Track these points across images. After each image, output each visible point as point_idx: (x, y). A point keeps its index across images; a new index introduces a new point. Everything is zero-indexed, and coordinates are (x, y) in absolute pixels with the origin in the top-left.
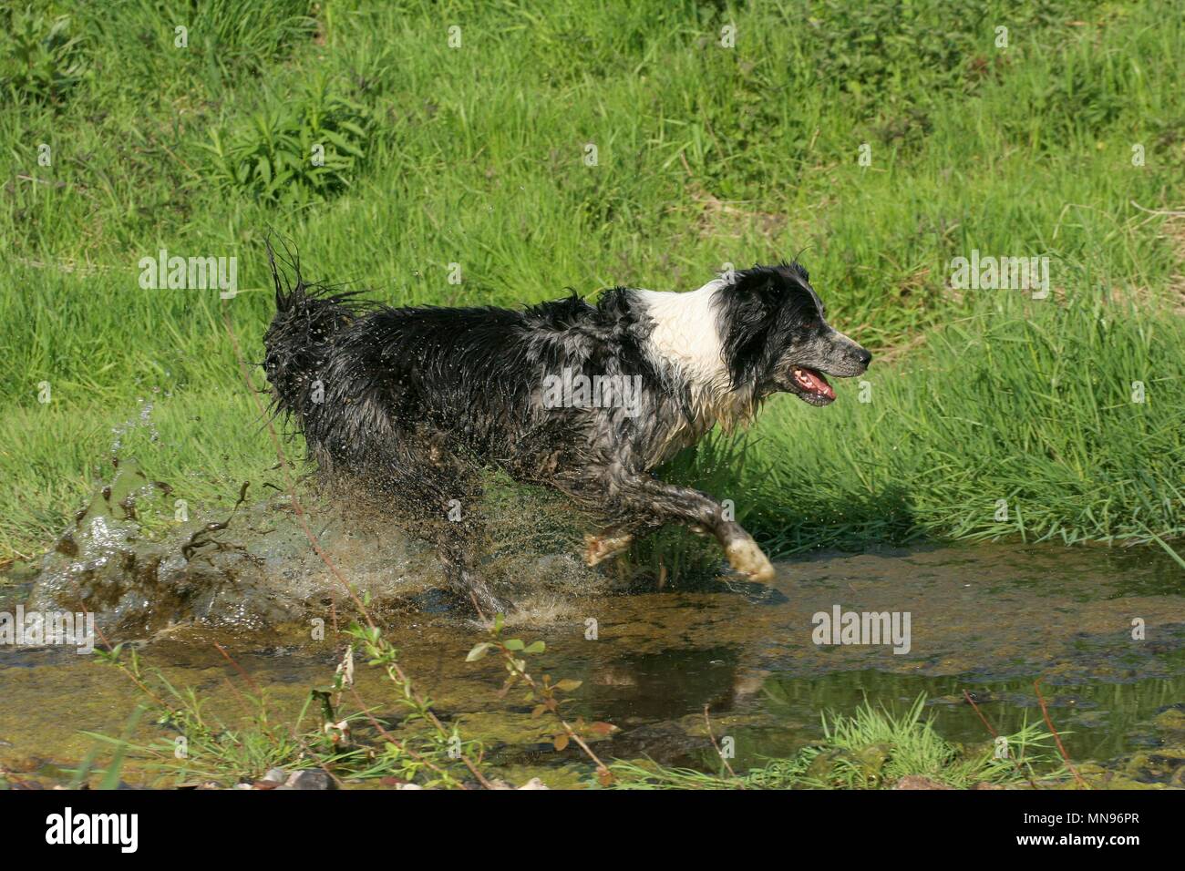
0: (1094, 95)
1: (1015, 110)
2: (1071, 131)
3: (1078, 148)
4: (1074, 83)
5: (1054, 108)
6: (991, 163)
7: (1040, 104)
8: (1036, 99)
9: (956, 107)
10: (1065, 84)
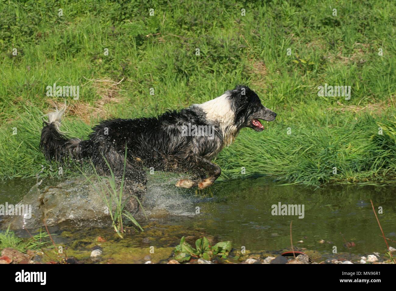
0: (73, 45)
1: (49, 49)
2: (66, 55)
3: (68, 60)
4: (67, 41)
5: (61, 49)
6: (42, 64)
7: (57, 47)
8: (56, 45)
9: (32, 47)
10: (64, 41)
